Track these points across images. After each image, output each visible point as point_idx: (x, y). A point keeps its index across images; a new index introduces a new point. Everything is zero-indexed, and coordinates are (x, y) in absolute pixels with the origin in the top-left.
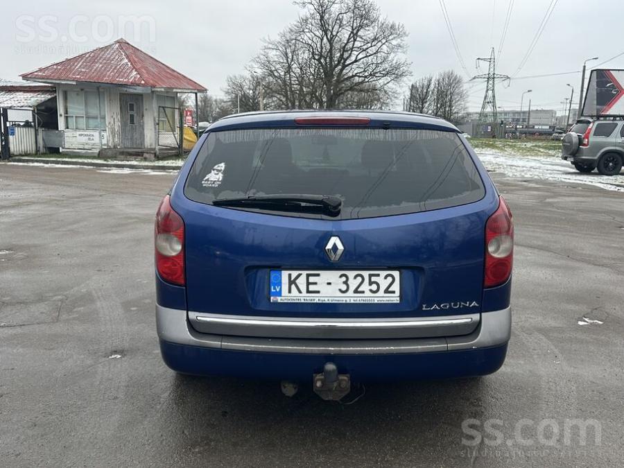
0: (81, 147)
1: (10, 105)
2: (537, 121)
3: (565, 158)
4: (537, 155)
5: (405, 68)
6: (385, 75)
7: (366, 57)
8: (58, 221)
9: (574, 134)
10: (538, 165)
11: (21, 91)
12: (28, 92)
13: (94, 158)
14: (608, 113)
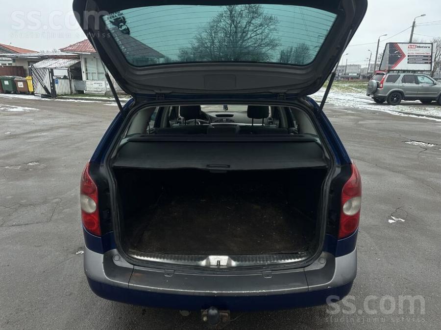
0: (96, 90)
1: (55, 67)
2: (350, 71)
3: (369, 95)
4: (351, 92)
5: (278, 42)
6: (266, 46)
7: (256, 35)
8: (71, 140)
9: (374, 81)
10: (352, 98)
11: (61, 58)
12: (65, 58)
13: (103, 96)
14: (395, 69)
